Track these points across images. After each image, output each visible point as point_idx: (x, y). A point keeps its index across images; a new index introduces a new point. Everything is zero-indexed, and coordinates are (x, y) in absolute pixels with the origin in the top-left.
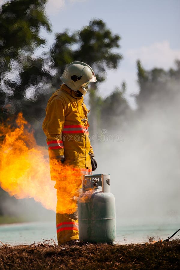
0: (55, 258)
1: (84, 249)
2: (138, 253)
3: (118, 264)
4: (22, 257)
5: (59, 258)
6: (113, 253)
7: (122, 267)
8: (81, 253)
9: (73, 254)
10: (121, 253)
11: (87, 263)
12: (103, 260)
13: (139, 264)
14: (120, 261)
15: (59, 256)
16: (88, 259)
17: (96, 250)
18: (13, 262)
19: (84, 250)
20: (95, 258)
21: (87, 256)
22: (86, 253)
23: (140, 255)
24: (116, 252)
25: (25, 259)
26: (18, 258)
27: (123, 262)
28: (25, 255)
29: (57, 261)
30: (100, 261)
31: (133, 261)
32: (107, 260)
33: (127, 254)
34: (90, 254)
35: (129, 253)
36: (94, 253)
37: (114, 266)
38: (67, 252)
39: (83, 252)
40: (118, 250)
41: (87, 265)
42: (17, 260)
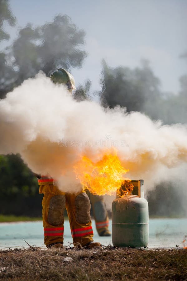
0: (88, 262)
1: (116, 253)
2: (169, 259)
3: (152, 269)
4: (56, 260)
5: (92, 261)
6: (145, 258)
7: (157, 272)
8: (113, 257)
9: (106, 258)
10: (152, 259)
11: (121, 267)
12: (136, 265)
13: (173, 269)
14: (153, 266)
15: (92, 259)
16: (121, 263)
17: (128, 255)
18: (48, 264)
19: (116, 255)
20: (129, 262)
21: (119, 261)
22: (118, 257)
23: (172, 261)
24: (148, 257)
25: (59, 262)
26: (52, 260)
27: (156, 267)
28: (58, 257)
29: (91, 264)
30: (134, 265)
31: (165, 267)
32: (139, 264)
33: (159, 259)
34: (123, 259)
35: (161, 258)
36: (126, 258)
37: (149, 270)
38: (100, 256)
39: (115, 256)
40: (149, 255)
41: (122, 269)
42: (52, 262)
